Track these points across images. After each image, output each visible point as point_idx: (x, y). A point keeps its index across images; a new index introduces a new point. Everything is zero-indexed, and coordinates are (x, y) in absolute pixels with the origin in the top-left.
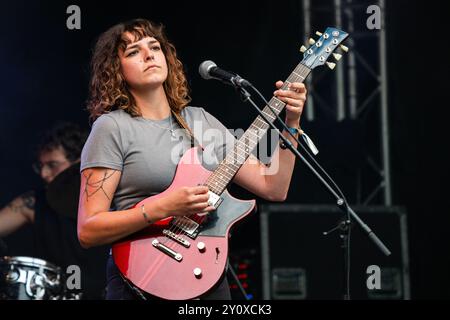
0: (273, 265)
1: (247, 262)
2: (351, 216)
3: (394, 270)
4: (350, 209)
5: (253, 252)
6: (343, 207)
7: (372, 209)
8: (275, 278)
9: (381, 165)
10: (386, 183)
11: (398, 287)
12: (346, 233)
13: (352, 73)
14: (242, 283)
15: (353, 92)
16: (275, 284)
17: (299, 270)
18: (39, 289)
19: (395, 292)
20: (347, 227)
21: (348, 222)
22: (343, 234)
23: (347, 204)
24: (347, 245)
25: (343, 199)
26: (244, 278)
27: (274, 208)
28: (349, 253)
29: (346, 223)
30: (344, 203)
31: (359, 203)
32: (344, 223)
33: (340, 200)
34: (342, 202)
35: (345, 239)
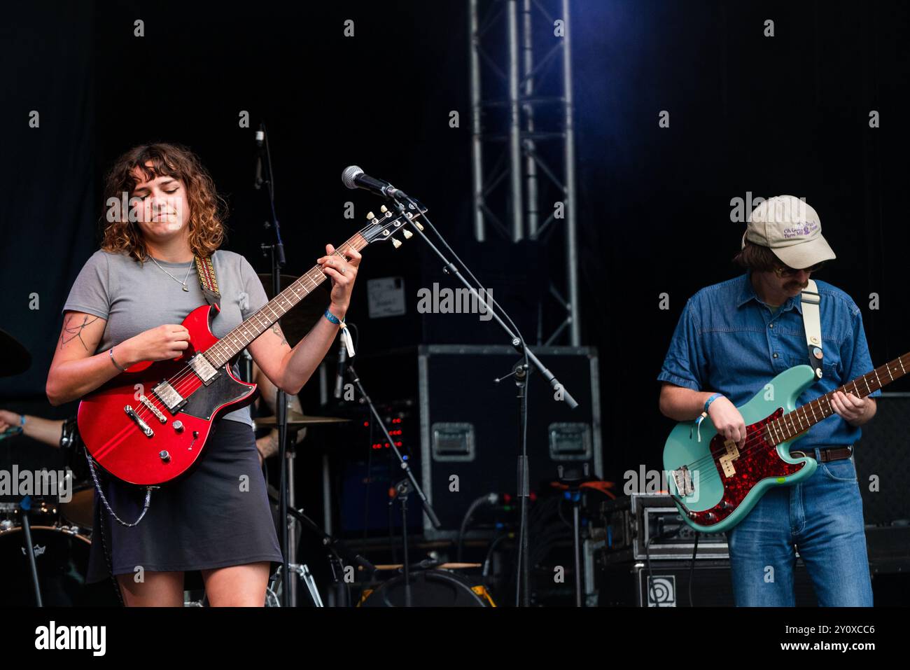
0: (432, 422)
1: (402, 415)
2: (530, 359)
3: (582, 425)
4: (528, 351)
5: (410, 403)
6: (520, 348)
7: (556, 351)
8: (436, 434)
9: (567, 298)
11: (587, 446)
12: (522, 380)
13: (532, 183)
14: (395, 441)
15: (533, 206)
16: (436, 443)
17: (465, 425)
19: (582, 452)
20: (524, 372)
21: (526, 366)
22: (519, 381)
23: (525, 345)
24: (524, 395)
25: (519, 337)
26: (398, 436)
27: (436, 349)
28: (526, 404)
29: (523, 368)
30: (521, 344)
31: (539, 343)
32: (521, 368)
33: (516, 340)
34: (518, 341)
35: (522, 387)
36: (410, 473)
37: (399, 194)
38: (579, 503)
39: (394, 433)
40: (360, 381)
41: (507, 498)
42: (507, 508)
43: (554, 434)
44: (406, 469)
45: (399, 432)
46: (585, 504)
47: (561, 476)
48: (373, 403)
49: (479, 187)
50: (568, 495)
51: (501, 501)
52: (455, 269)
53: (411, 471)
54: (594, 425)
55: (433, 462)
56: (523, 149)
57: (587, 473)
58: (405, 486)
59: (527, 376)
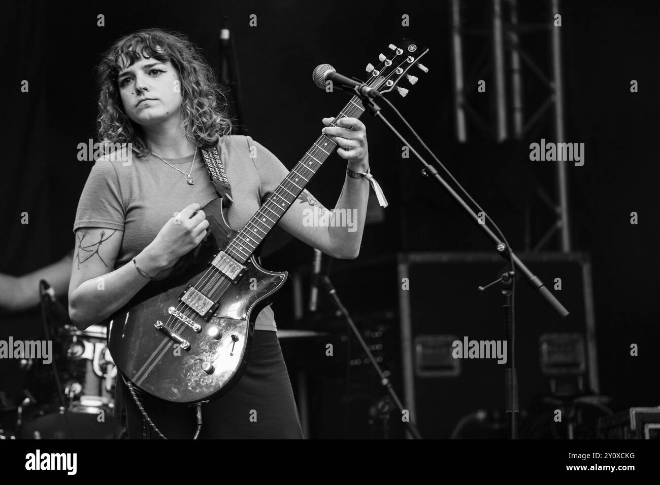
0: (415, 333)
1: (382, 328)
2: (517, 267)
3: (575, 336)
4: (514, 257)
5: (389, 315)
6: (505, 254)
7: (546, 257)
8: (419, 349)
9: (556, 200)
10: (564, 223)
11: (581, 358)
12: (508, 288)
13: (517, 79)
14: (375, 356)
15: (518, 103)
16: (419, 358)
17: (450, 338)
18: (110, 367)
19: (575, 365)
20: (511, 280)
21: (512, 273)
22: (505, 289)
23: (510, 250)
24: (511, 304)
25: (505, 243)
26: (378, 351)
27: (416, 257)
28: (513, 314)
29: (509, 274)
30: (506, 249)
31: (528, 249)
32: (507, 275)
33: (502, 245)
34: (504, 247)
35: (509, 295)
36: (392, 391)
38: (573, 419)
39: (373, 348)
40: (337, 293)
41: (496, 415)
42: (497, 426)
43: (545, 347)
44: (386, 386)
45: (378, 347)
47: (553, 389)
48: (351, 315)
49: (459, 83)
51: (490, 419)
52: (434, 171)
53: (393, 387)
54: (589, 335)
55: (417, 379)
56: (506, 42)
57: (581, 386)
58: (386, 403)
59: (514, 283)
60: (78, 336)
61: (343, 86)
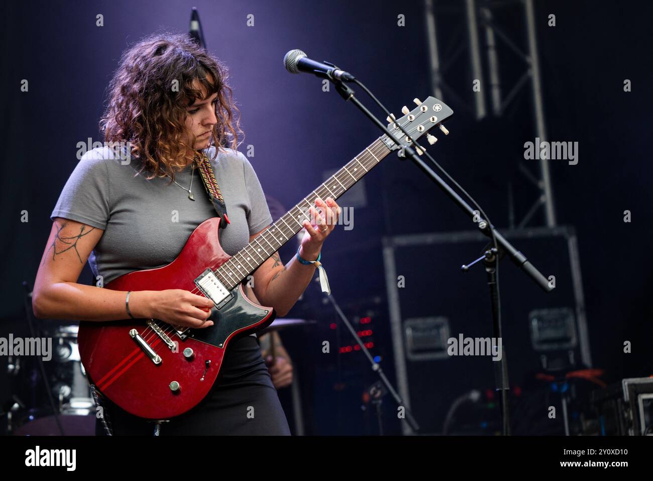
0: (404, 316)
1: (370, 314)
2: (498, 242)
3: (565, 310)
4: (496, 233)
6: (487, 231)
7: (530, 233)
8: (409, 332)
9: (537, 175)
10: (547, 198)
11: (572, 333)
12: (492, 265)
13: (492, 55)
14: (364, 342)
15: (495, 79)
16: (409, 341)
17: (440, 320)
19: (567, 339)
20: (494, 257)
21: (495, 250)
22: (488, 267)
23: (492, 226)
24: (495, 281)
25: (486, 220)
26: (368, 337)
27: (402, 241)
28: (498, 291)
29: (492, 252)
30: (488, 226)
31: (512, 226)
32: (490, 252)
33: (483, 222)
34: (485, 224)
35: (493, 272)
36: (383, 376)
37: (346, 76)
38: (567, 394)
39: (363, 334)
41: (489, 394)
42: (491, 406)
43: (535, 323)
44: (376, 372)
45: (368, 333)
46: (574, 395)
47: (545, 366)
48: (337, 302)
49: (435, 62)
50: (555, 387)
51: (483, 399)
53: (384, 372)
54: (578, 309)
55: (408, 363)
56: (479, 18)
57: (572, 360)
58: (378, 389)
59: (497, 259)
60: (64, 338)
61: (315, 70)
